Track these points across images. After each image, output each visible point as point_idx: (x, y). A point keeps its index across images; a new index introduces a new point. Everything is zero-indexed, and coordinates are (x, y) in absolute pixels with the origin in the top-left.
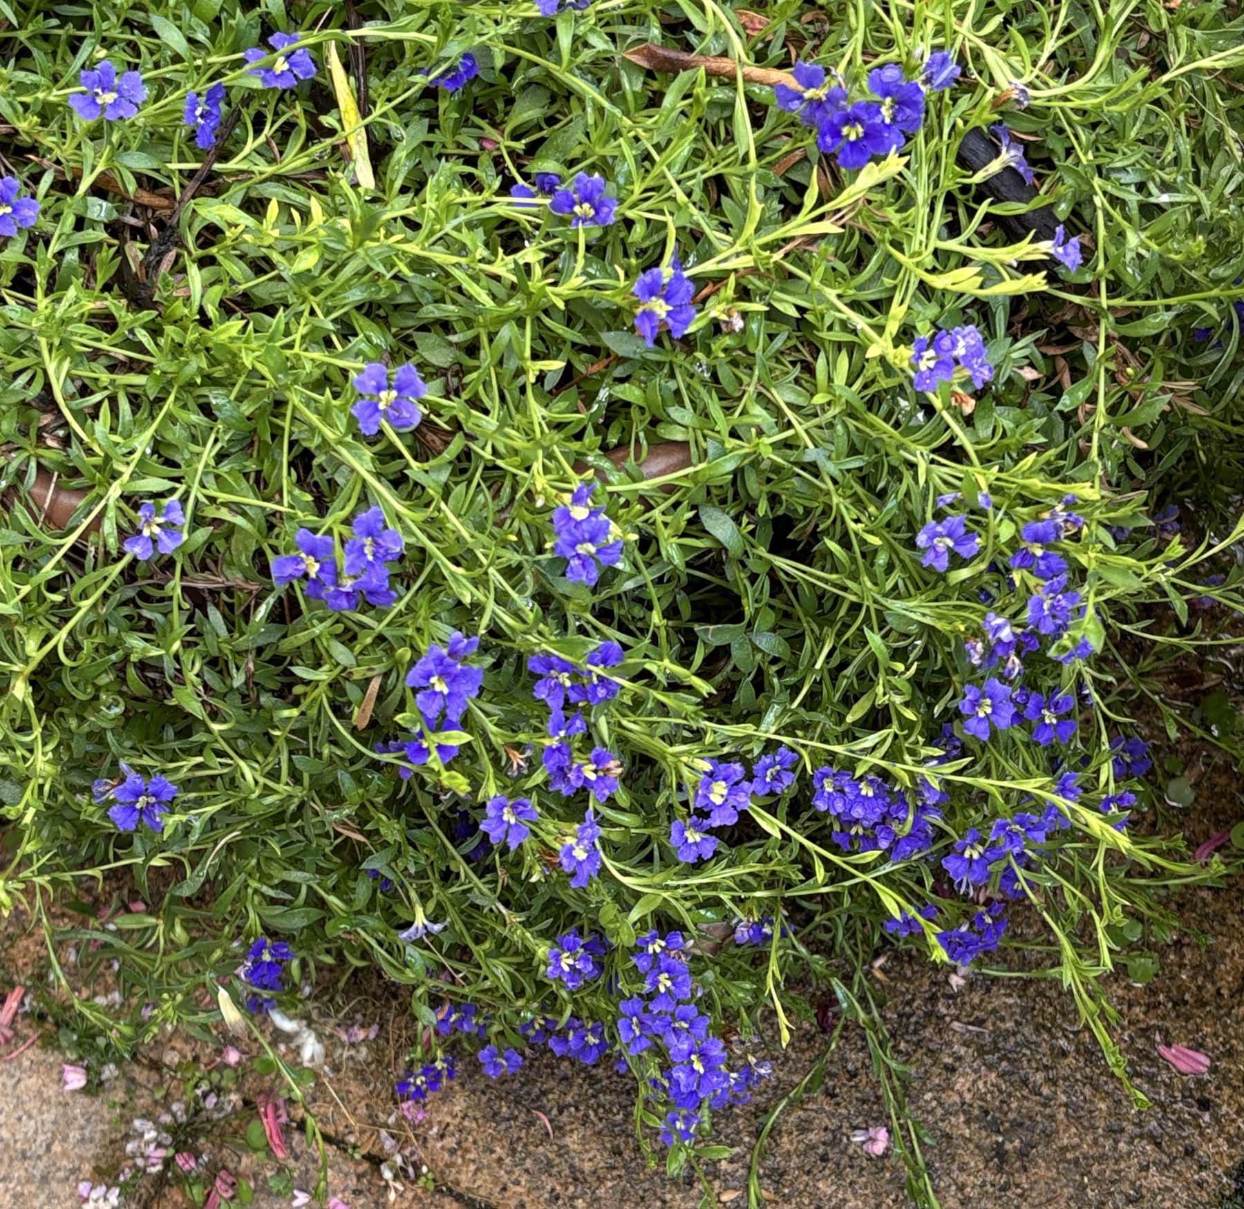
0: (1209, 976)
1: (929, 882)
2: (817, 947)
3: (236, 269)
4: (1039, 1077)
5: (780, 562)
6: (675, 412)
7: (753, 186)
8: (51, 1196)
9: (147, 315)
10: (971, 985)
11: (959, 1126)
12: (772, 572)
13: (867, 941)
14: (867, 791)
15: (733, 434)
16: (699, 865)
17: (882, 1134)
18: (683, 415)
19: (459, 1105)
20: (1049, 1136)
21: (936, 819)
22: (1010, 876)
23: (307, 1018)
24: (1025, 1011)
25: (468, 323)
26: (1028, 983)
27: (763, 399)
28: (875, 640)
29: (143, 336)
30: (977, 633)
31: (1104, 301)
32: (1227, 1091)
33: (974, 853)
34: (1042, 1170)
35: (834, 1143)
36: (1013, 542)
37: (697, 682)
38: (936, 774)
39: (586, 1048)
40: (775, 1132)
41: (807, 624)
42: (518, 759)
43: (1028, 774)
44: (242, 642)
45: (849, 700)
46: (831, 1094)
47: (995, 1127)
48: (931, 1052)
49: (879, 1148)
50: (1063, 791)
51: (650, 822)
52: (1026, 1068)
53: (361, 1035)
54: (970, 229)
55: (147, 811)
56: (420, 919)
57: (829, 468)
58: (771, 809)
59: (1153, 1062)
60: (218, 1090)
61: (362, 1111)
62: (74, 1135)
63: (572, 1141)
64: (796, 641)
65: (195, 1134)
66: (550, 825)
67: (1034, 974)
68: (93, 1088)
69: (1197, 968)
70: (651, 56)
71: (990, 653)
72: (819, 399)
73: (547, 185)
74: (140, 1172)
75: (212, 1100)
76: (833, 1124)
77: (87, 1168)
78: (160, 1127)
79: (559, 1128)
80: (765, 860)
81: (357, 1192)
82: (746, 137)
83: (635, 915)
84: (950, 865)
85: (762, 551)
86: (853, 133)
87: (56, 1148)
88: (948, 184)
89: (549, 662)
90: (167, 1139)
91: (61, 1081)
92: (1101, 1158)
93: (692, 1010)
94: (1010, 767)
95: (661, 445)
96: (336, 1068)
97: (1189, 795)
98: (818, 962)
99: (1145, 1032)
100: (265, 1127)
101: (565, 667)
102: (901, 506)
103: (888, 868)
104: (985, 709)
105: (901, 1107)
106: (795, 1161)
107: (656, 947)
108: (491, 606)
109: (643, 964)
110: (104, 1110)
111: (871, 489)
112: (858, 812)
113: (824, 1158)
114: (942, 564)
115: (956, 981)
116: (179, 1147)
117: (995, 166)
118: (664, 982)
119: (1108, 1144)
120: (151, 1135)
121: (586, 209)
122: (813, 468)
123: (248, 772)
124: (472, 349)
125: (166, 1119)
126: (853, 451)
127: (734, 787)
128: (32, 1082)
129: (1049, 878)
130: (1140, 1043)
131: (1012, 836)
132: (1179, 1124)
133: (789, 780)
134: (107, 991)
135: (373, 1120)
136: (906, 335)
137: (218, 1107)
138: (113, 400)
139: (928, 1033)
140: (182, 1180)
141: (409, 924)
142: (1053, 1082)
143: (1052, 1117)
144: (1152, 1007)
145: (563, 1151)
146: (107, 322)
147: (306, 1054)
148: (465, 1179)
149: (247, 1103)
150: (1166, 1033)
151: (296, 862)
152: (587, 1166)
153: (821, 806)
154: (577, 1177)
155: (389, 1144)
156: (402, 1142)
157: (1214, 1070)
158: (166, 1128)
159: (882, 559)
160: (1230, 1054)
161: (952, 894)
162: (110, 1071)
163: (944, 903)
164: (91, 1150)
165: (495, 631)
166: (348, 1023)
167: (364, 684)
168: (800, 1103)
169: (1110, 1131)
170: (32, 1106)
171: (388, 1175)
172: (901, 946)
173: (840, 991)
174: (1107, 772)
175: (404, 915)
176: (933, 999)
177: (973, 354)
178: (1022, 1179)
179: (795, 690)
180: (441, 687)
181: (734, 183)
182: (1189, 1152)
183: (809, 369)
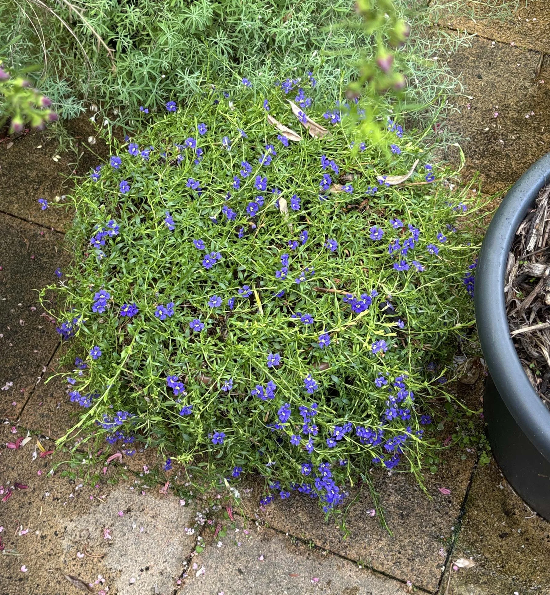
0: (449, 471)
1: (381, 450)
2: (356, 466)
3: (238, 332)
4: (410, 496)
5: (347, 385)
6: (325, 357)
7: (339, 314)
8: (179, 531)
9: (224, 343)
10: (393, 475)
11: (392, 509)
12: (346, 387)
13: (368, 465)
14: (367, 431)
15: (337, 361)
16: (333, 448)
17: (374, 511)
18: (327, 358)
19: (273, 507)
20: (413, 511)
21: (382, 436)
22: (399, 448)
23: (236, 487)
24: (406, 481)
25: (284, 341)
26: (407, 474)
27: (342, 354)
28: (367, 401)
29: (223, 347)
30: (388, 399)
31: (410, 332)
32: (455, 499)
33: (391, 444)
34: (412, 519)
35: (362, 514)
36: (394, 381)
37: (333, 411)
38: (382, 428)
39: (307, 490)
40: (348, 512)
41: (353, 396)
42: (298, 427)
43: (401, 428)
44: (241, 405)
45: (363, 412)
46: (361, 502)
47: (400, 509)
48: (384, 491)
49: (373, 514)
50: (408, 431)
51: (321, 439)
52: (407, 495)
53: (249, 491)
54: (382, 320)
55: (219, 440)
56: (270, 461)
57: (356, 367)
58: (347, 435)
59: (437, 492)
60: (216, 505)
61: (250, 509)
62: (183, 516)
63: (300, 515)
64: (350, 400)
65: (212, 515)
66: (303, 440)
67: (407, 471)
68: (187, 505)
69: (447, 469)
70: (317, 289)
71: (391, 404)
72: (354, 354)
73: (299, 315)
74: (200, 525)
75: (215, 507)
76: (362, 509)
77: (186, 524)
78: (203, 514)
79: (297, 512)
80: (346, 446)
81: (250, 528)
82: (337, 303)
83: (319, 459)
84: (385, 446)
85: (343, 383)
86: (358, 306)
87: (179, 520)
88: (377, 312)
89: (303, 408)
90: (205, 517)
91: (179, 504)
92: (426, 516)
93: (331, 480)
94: (397, 425)
95: (322, 363)
96: (243, 499)
97: (443, 427)
98: (357, 470)
99: (435, 485)
100: (229, 513)
101: (306, 409)
102: (372, 374)
103: (372, 447)
104: (391, 414)
105: (378, 504)
106: (353, 518)
107: (323, 466)
108: (292, 397)
109: (320, 470)
110: (189, 510)
111: (365, 370)
112: (365, 436)
113: (360, 517)
114: (380, 386)
115: (389, 474)
116: (208, 518)
117: (386, 308)
118: (325, 474)
119: (427, 512)
120: (201, 516)
121: (307, 320)
122: (353, 367)
123: (241, 431)
124: (285, 346)
125: (204, 512)
126: (361, 364)
127: (341, 432)
128: (172, 504)
129: (408, 449)
130: (434, 488)
131: (398, 440)
132: (444, 507)
133: (351, 429)
134: (188, 482)
135: (253, 511)
136: (370, 342)
137: (216, 509)
138: (216, 359)
139: (383, 487)
140: (209, 526)
141: (267, 463)
142: (413, 497)
143: (414, 506)
144: (436, 479)
145: (298, 518)
146: (216, 345)
147: (236, 496)
148: (275, 525)
149: (223, 508)
150: (440, 485)
151: (243, 450)
152: (304, 521)
153: (358, 434)
154: (302, 524)
155: (257, 517)
156: (260, 516)
157: (451, 494)
158: (204, 514)
159: (368, 385)
160: (455, 489)
161: (387, 453)
162: (190, 501)
163: (385, 455)
164: (187, 520)
165: (292, 402)
166: (245, 488)
167: (266, 414)
168: (353, 504)
169: (428, 509)
170: (173, 510)
171: (257, 524)
172: (376, 466)
173: (362, 476)
174: (417, 426)
175: (266, 460)
176: (384, 478)
177: (384, 345)
178: (407, 521)
179: (351, 410)
180: (284, 414)
181: (335, 313)
182: (447, 513)
183: (351, 347)
